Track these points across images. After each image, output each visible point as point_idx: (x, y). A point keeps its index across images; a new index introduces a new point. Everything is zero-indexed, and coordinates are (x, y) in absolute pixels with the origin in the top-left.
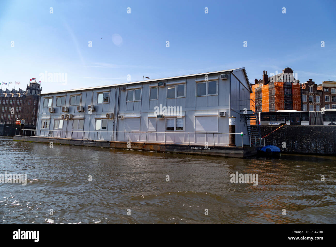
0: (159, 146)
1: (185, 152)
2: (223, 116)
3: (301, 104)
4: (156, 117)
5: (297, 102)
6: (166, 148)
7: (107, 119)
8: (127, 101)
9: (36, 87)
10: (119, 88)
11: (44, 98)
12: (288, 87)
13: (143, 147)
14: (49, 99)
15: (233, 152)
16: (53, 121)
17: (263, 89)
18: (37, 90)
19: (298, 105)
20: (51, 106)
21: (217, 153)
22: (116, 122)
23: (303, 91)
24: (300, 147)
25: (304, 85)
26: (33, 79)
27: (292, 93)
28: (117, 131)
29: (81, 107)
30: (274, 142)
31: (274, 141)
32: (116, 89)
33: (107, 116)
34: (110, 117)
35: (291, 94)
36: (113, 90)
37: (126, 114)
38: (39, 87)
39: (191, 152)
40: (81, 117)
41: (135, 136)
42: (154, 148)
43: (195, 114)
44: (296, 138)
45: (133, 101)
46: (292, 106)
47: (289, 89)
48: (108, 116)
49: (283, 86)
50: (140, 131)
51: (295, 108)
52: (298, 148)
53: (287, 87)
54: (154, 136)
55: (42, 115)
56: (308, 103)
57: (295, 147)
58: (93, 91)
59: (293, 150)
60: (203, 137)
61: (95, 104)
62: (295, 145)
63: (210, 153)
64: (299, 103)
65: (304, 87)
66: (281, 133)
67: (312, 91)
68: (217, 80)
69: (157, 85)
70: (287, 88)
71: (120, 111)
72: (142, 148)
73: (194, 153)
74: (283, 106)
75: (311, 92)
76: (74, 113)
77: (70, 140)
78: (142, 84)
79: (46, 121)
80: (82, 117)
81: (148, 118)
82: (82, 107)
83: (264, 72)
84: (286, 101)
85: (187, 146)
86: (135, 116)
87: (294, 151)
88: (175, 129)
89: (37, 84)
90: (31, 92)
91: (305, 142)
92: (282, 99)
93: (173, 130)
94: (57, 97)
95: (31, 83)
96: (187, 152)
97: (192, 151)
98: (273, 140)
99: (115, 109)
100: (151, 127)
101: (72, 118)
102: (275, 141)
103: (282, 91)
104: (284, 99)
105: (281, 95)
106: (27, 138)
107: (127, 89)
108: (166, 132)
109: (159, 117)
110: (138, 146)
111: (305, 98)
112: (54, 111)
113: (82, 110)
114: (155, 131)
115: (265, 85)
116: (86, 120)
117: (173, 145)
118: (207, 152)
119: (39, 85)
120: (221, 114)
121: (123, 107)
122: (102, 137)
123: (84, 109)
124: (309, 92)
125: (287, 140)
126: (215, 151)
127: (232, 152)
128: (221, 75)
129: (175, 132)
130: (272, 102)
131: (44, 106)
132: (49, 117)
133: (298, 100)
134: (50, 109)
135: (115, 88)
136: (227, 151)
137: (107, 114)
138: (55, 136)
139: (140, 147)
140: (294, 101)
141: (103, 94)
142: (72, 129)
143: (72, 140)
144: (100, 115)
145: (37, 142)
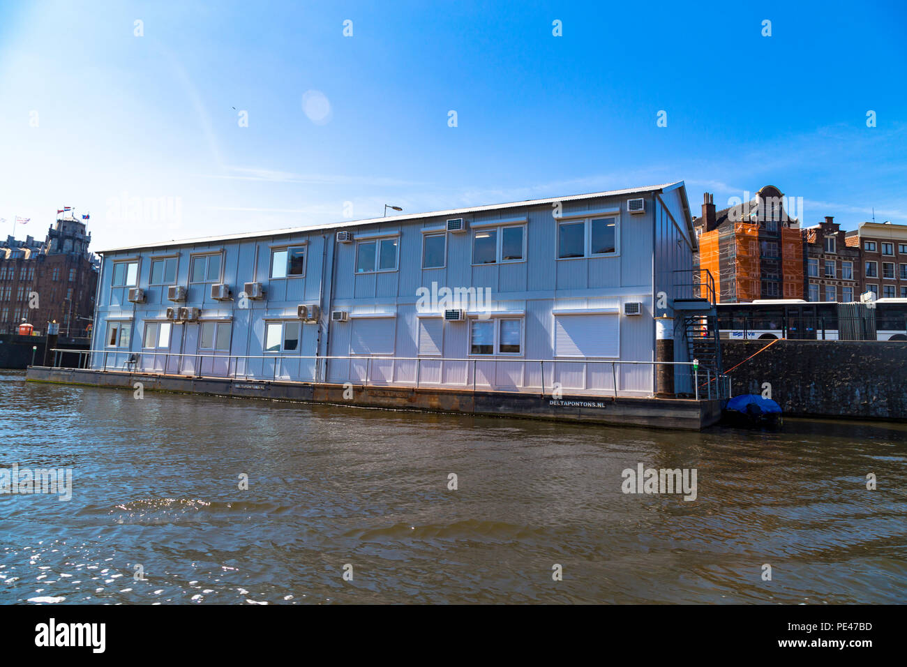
0: (456, 399)
1: (532, 415)
2: (636, 313)
3: (804, 283)
4: (443, 315)
5: (792, 278)
6: (477, 403)
7: (300, 322)
8: (357, 270)
9: (75, 232)
10: (333, 235)
11: (115, 261)
12: (771, 237)
13: (410, 400)
14: (128, 264)
15: (670, 413)
16: (140, 326)
17: (702, 242)
18: (78, 239)
19: (795, 287)
20: (134, 284)
21: (625, 417)
22: (325, 331)
23: (809, 249)
24: (824, 398)
25: (811, 233)
26: (67, 209)
27: (780, 255)
28: (327, 356)
29: (223, 287)
30: (753, 386)
31: (751, 384)
32: (324, 237)
33: (299, 313)
34: (310, 316)
35: (777, 255)
36: (318, 242)
37: (354, 307)
38: (83, 232)
39: (549, 414)
40: (223, 315)
41: (381, 368)
42: (440, 404)
43: (555, 309)
44: (813, 374)
45: (376, 271)
46: (781, 289)
47: (772, 243)
48: (302, 312)
49: (756, 234)
50: (395, 355)
51: (787, 294)
52: (819, 403)
53: (767, 236)
54: (437, 369)
55: (109, 310)
56: (823, 282)
57: (809, 399)
58: (258, 243)
59: (804, 406)
60: (576, 373)
61: (262, 279)
62: (809, 394)
63: (603, 416)
64: (798, 281)
65: (812, 239)
66: (772, 362)
67: (832, 249)
68: (618, 214)
69: (444, 227)
70: (768, 240)
71: (336, 300)
72: (406, 402)
73: (559, 416)
74: (756, 289)
75: (829, 252)
76: (204, 303)
77: (195, 380)
78: (402, 225)
79: (121, 325)
80: (226, 315)
81: (418, 319)
82: (226, 286)
83: (707, 196)
84: (764, 276)
85: (538, 398)
86: (381, 312)
87: (807, 410)
88: (496, 349)
89: (78, 223)
90: (60, 246)
91: (836, 386)
92: (754, 270)
93: (492, 353)
94: (152, 258)
95: (59, 221)
96: (537, 415)
97: (551, 412)
98: (749, 380)
99: (323, 293)
100: (428, 346)
101: (197, 320)
102: (754, 383)
103: (755, 248)
104: (761, 271)
105: (752, 258)
106: (66, 373)
107: (356, 237)
108: (469, 357)
109: (451, 315)
110: (394, 397)
111: (814, 266)
112: (144, 297)
113: (228, 295)
114: (439, 356)
115: (708, 230)
116: (237, 324)
117: (495, 395)
118: (594, 415)
119: (84, 226)
120: (630, 308)
121: (344, 287)
122: (285, 371)
123: (231, 293)
124: (826, 252)
125: (788, 379)
126: (619, 412)
127: (667, 415)
128: (628, 201)
129: (496, 358)
130: (726, 276)
131: (115, 286)
132: (129, 315)
133: (794, 273)
134: (132, 292)
135: (322, 235)
136: (653, 413)
137: (300, 308)
138: (146, 369)
139: (400, 401)
140: (785, 275)
141: (286, 252)
142: (198, 348)
143: (199, 380)
144: (280, 309)
145: (97, 386)
